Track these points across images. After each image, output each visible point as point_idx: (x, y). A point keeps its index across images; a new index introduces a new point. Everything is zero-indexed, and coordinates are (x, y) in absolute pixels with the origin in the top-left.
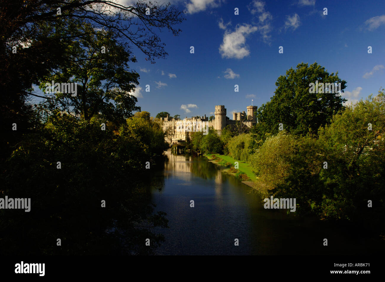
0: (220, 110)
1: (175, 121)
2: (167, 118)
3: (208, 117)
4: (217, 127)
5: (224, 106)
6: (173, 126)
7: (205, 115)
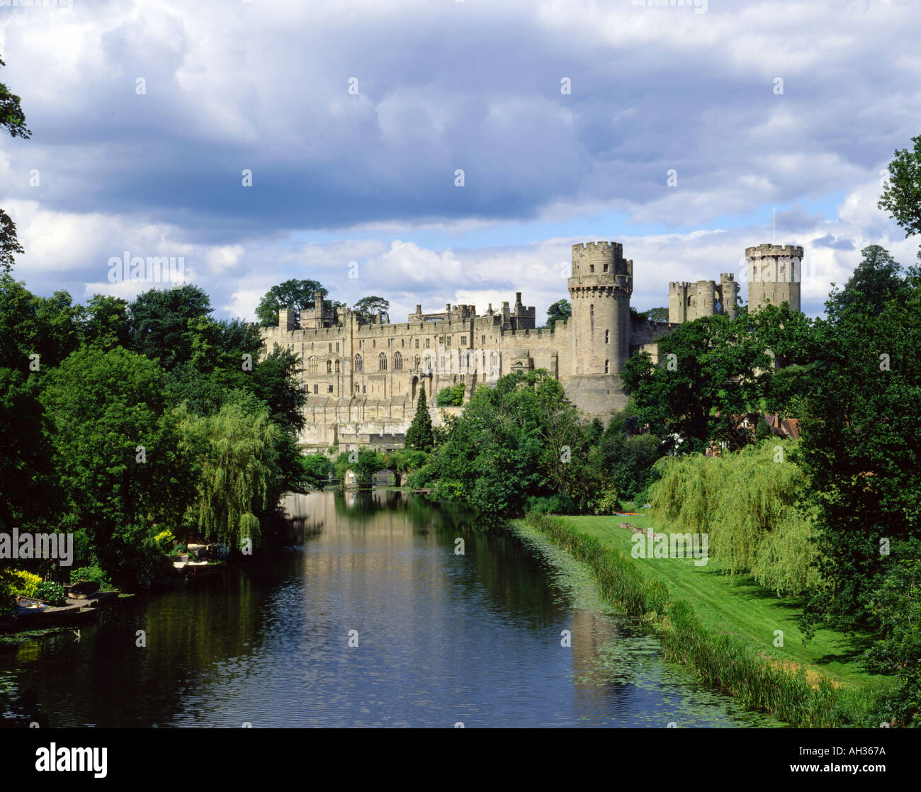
0: (599, 269)
1: (356, 327)
2: (317, 312)
3: (532, 309)
4: (580, 361)
5: (621, 245)
6: (348, 354)
7: (519, 295)
